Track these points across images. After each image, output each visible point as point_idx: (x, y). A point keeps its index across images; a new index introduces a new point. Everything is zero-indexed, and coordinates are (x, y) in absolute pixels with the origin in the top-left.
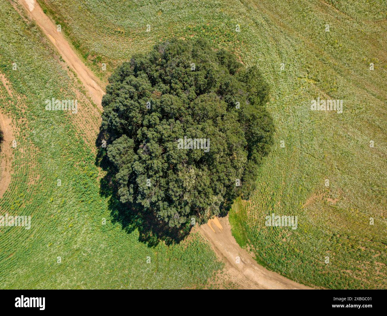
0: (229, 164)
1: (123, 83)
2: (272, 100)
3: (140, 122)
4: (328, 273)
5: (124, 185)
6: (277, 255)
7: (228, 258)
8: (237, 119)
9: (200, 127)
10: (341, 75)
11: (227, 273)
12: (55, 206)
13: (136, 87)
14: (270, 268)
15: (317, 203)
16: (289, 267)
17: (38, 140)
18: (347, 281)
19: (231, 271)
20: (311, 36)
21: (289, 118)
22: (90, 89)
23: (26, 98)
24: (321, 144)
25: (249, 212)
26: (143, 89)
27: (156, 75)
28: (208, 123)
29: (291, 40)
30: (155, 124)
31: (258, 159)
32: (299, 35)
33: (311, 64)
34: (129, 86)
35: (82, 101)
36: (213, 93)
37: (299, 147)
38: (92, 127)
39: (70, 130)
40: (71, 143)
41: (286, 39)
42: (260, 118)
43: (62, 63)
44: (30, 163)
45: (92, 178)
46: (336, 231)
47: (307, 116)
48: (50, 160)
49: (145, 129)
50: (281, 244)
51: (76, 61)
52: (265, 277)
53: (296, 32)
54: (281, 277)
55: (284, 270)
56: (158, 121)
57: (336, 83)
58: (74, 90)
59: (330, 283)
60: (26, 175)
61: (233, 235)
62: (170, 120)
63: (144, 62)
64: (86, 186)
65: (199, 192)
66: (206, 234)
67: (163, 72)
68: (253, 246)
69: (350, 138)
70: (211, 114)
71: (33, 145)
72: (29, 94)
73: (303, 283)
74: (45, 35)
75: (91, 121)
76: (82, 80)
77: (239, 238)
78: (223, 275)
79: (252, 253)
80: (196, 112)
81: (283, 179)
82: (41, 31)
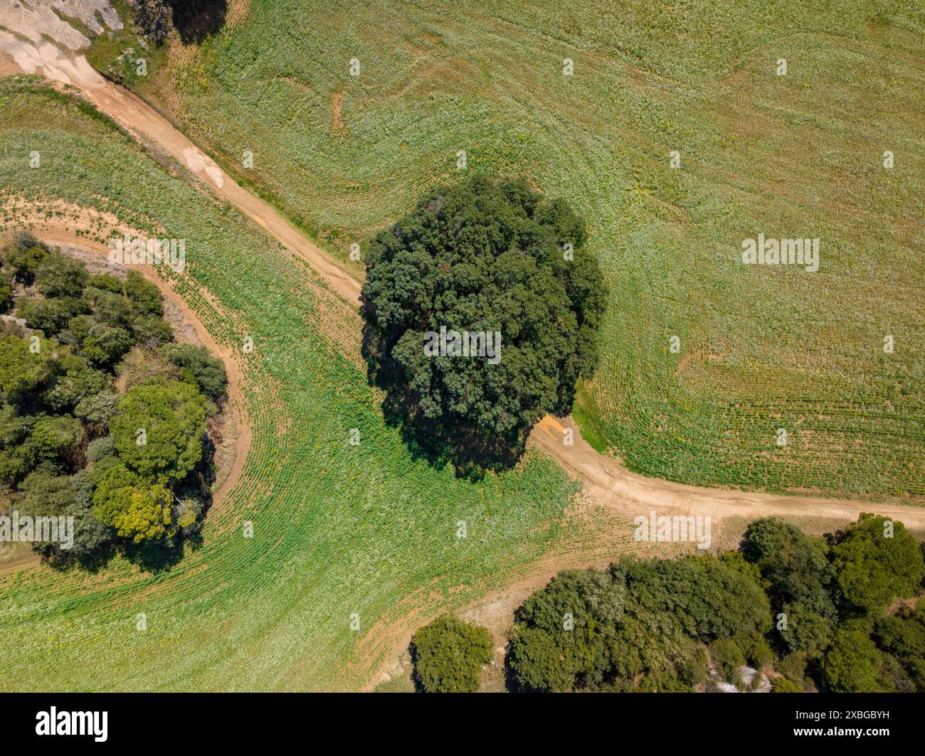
0: (556, 332)
1: (393, 262)
2: (594, 233)
3: (430, 307)
4: (736, 463)
5: (426, 393)
6: (654, 452)
7: (585, 473)
8: (552, 273)
9: (509, 294)
10: (688, 172)
11: (590, 494)
12: (324, 456)
13: (416, 264)
14: (648, 473)
15: (694, 366)
16: (675, 466)
17: (276, 369)
18: (766, 468)
19: (594, 490)
20: (630, 125)
21: (626, 253)
22: (332, 279)
23: (244, 314)
24: (681, 280)
25: (599, 401)
26: (425, 264)
27: (435, 242)
28: (519, 288)
29: (602, 139)
30: (453, 305)
31: (594, 321)
32: (612, 128)
33: (639, 167)
34: (408, 266)
35: (325, 299)
36: (513, 248)
37: (649, 290)
38: (348, 332)
39: (319, 344)
40: (324, 363)
41: (594, 139)
42: (581, 265)
43: (283, 251)
44: (274, 405)
45: (366, 404)
46: (731, 398)
47: (650, 244)
48: (301, 393)
49: (439, 314)
50: (655, 435)
51: (303, 244)
52: (645, 488)
53: (607, 126)
54: (668, 483)
55: (670, 472)
56: (455, 300)
57: (683, 185)
58: (310, 286)
59: (742, 476)
60: (272, 423)
61: (585, 438)
62: (470, 295)
63: (416, 230)
64: (362, 417)
65: (527, 375)
66: (546, 447)
67: (444, 237)
68: (616, 448)
69: (722, 261)
70: (519, 277)
71: (271, 378)
72: (247, 306)
73: (702, 485)
74: (249, 218)
75: (344, 324)
76: (317, 270)
77: (594, 441)
78: (583, 498)
79: (618, 458)
80: (500, 277)
81: (637, 342)
82: (241, 213)
